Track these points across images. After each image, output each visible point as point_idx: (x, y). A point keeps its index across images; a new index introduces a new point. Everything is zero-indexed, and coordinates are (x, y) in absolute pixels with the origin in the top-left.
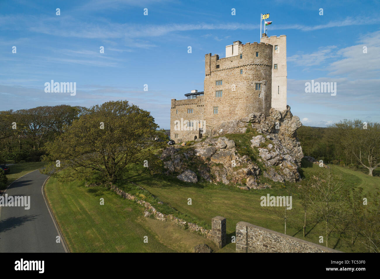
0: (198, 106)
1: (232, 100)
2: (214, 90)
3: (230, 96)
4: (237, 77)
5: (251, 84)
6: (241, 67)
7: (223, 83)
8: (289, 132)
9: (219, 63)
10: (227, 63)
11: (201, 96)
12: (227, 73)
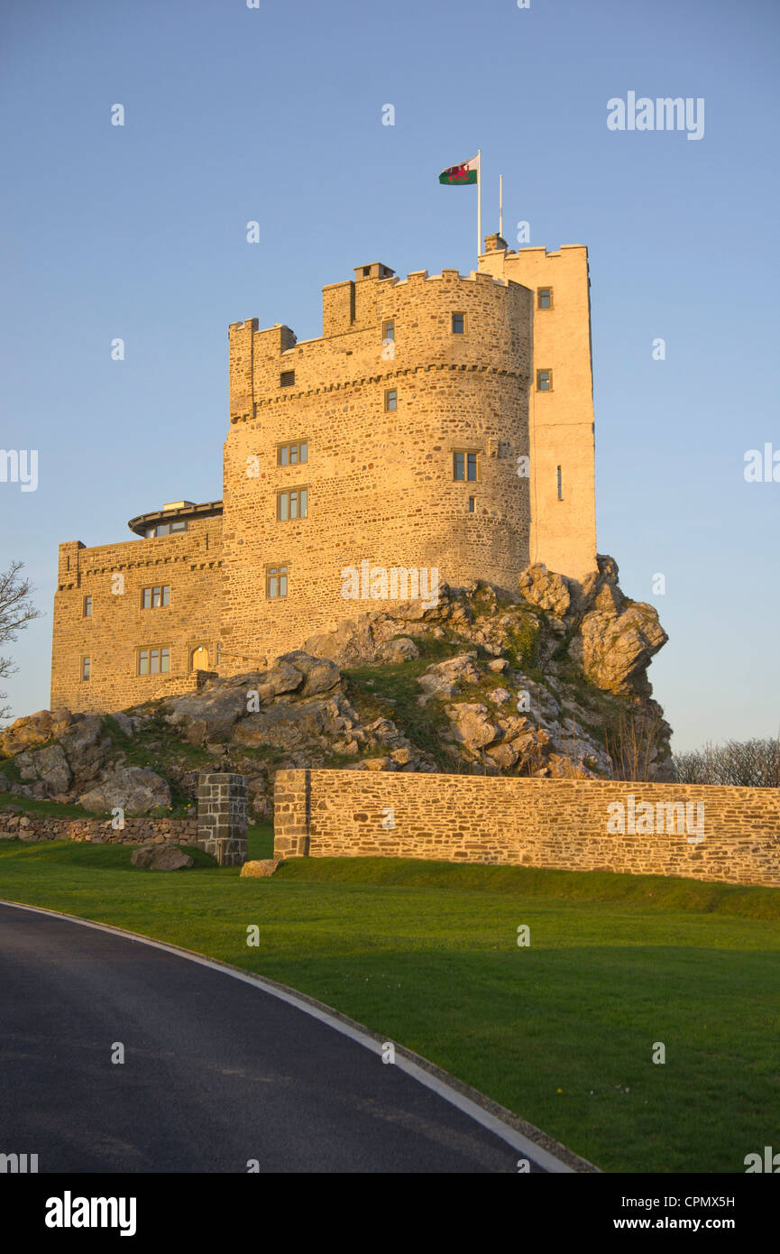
0: (193, 567)
1: (351, 529)
2: (268, 487)
3: (342, 511)
4: (371, 424)
5: (433, 452)
6: (393, 380)
7: (311, 452)
8: (609, 668)
9: (292, 361)
10: (331, 358)
11: (210, 521)
12: (330, 407)
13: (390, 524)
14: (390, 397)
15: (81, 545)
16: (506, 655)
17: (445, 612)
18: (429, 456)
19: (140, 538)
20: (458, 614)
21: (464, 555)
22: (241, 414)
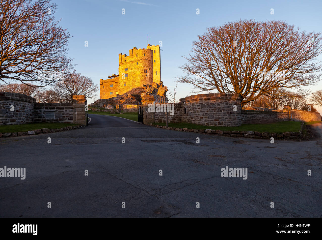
0: (116, 82)
1: (133, 78)
2: (124, 73)
3: (132, 76)
4: (135, 66)
6: (137, 61)
8: (161, 94)
9: (126, 58)
10: (130, 58)
11: (117, 77)
12: (130, 64)
13: (137, 78)
14: (137, 63)
15: (103, 80)
16: (150, 92)
17: (143, 88)
18: (142, 70)
19: (110, 79)
20: (145, 88)
21: (145, 81)
22: (120, 65)
